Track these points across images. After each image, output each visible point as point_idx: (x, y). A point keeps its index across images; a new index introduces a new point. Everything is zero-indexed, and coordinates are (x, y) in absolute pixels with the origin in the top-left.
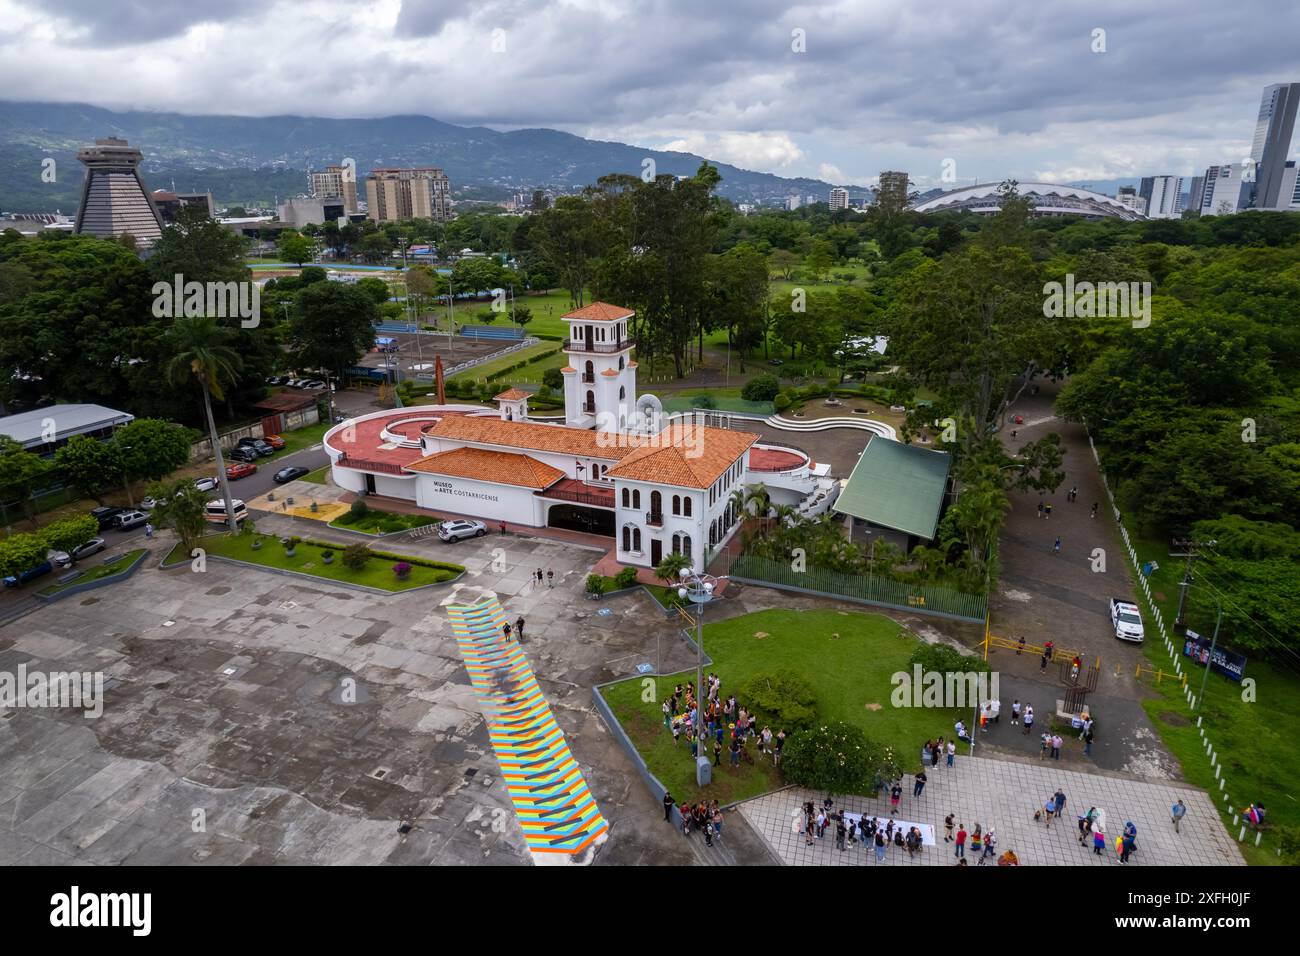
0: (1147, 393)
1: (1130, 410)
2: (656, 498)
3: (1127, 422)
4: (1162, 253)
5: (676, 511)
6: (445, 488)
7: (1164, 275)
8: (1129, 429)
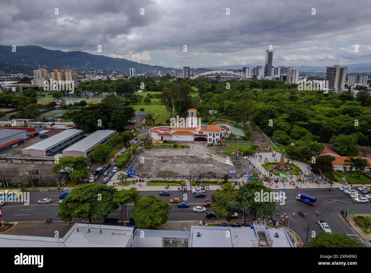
0: (264, 117)
1: (263, 120)
2: (214, 134)
3: (263, 121)
4: (256, 91)
5: (217, 135)
6: (177, 137)
7: (257, 96)
8: (263, 122)
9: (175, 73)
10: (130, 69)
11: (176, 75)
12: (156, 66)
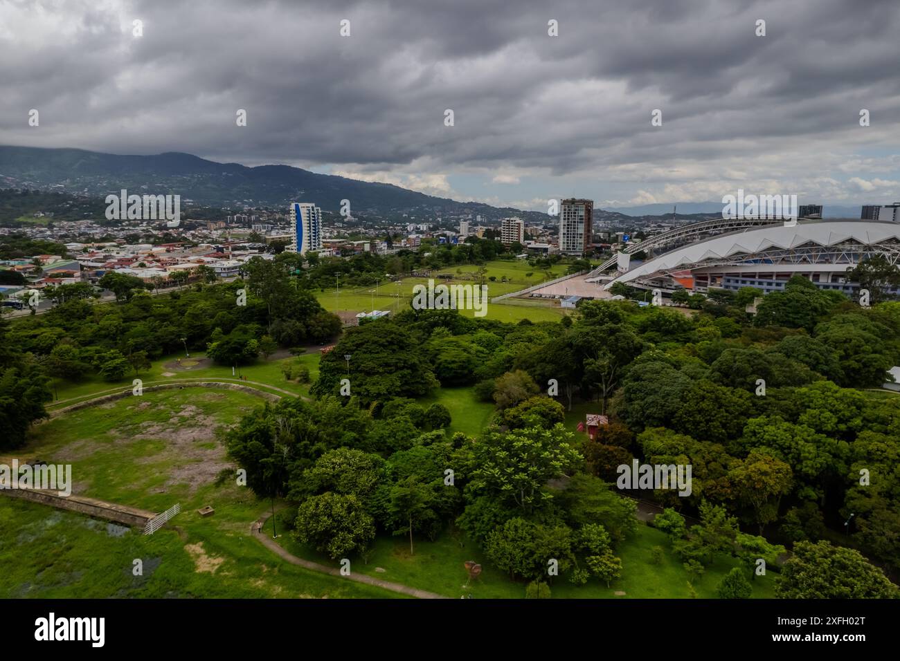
9: (522, 227)
10: (293, 206)
11: (527, 237)
12: (471, 204)
